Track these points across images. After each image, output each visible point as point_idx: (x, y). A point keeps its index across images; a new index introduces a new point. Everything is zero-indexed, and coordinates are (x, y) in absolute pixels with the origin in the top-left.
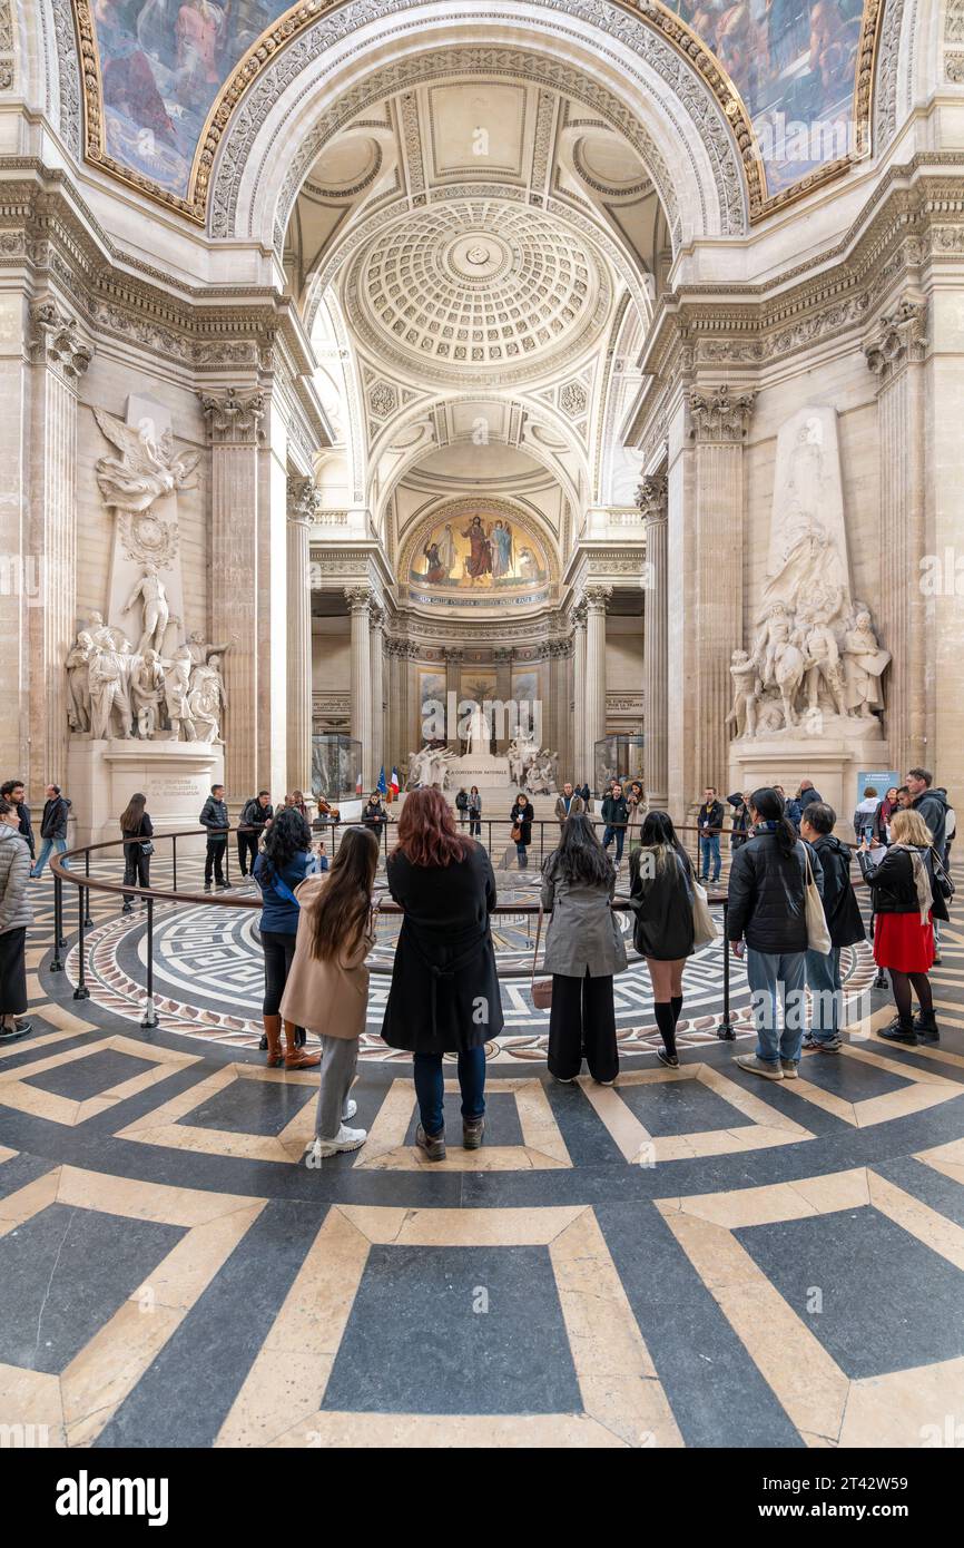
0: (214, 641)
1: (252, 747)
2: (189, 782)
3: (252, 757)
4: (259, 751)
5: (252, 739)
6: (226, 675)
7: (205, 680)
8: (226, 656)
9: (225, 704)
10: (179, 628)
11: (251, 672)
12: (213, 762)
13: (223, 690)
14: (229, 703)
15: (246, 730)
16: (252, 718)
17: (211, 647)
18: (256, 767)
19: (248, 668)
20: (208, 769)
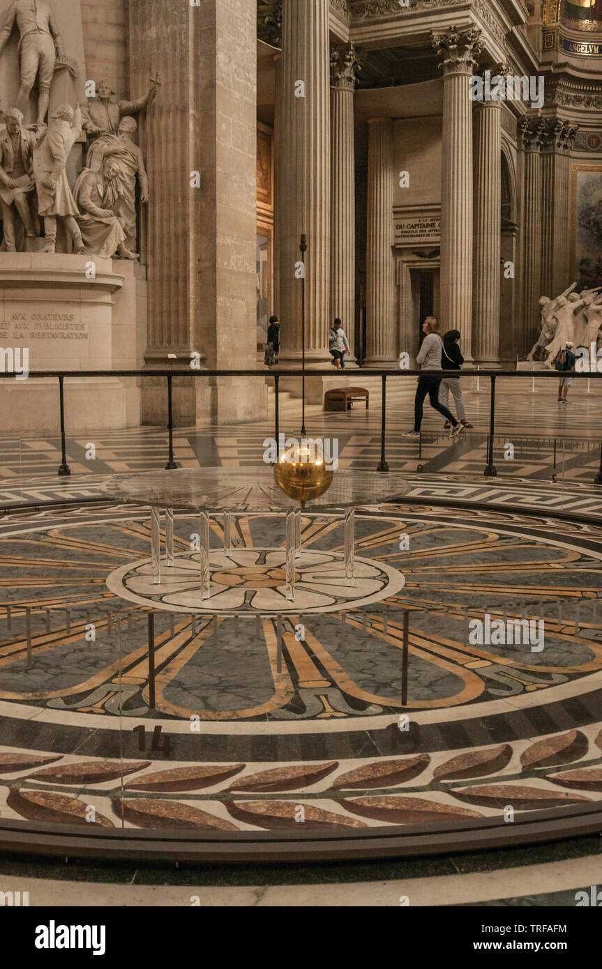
0: (132, 94)
1: (186, 264)
2: (71, 317)
3: (186, 280)
4: (199, 272)
5: (186, 251)
6: (149, 149)
7: (108, 155)
8: (148, 117)
9: (145, 195)
10: (73, 78)
11: (184, 140)
12: (118, 287)
13: (142, 171)
14: (152, 192)
15: (176, 236)
16: (185, 217)
17: (127, 104)
18: (192, 296)
19: (179, 136)
20: (108, 298)
